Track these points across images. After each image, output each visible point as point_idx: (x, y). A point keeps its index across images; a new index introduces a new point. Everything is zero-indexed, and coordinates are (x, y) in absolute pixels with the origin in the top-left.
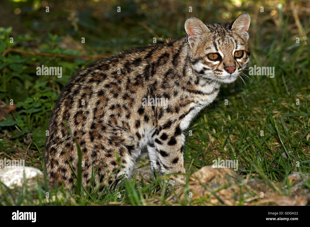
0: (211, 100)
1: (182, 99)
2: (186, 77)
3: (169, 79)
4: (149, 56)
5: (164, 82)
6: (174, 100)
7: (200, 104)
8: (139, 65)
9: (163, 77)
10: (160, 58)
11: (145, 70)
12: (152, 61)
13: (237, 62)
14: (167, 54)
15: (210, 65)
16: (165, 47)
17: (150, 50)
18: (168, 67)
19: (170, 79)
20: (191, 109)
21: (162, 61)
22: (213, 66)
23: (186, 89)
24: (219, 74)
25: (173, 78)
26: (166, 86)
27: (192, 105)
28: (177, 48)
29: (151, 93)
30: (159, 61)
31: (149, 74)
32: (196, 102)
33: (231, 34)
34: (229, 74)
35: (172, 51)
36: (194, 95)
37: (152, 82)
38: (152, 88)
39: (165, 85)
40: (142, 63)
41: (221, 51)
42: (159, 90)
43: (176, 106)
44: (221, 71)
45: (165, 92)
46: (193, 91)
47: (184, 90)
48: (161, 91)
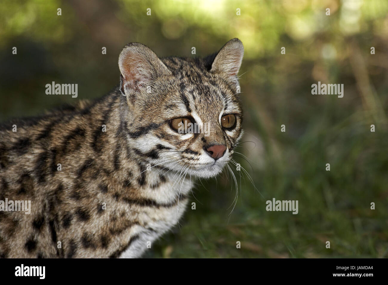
0: (173, 218)
1: (114, 219)
2: (120, 172)
3: (85, 180)
4: (46, 135)
5: (78, 186)
6: (98, 221)
7: (151, 229)
8: (26, 153)
9: (75, 177)
10: (69, 138)
11: (37, 161)
12: (53, 146)
13: (227, 137)
14: (81, 130)
15: (173, 141)
16: (77, 118)
17: (48, 123)
18: (84, 157)
19: (88, 180)
20: (134, 238)
21: (72, 145)
22: (179, 144)
23: (121, 198)
24: (192, 159)
25: (94, 177)
26: (82, 195)
27: (135, 230)
28: (99, 117)
29: (50, 210)
30: (66, 144)
31: (45, 170)
32: (142, 223)
33: (212, 79)
34: (212, 160)
35: (91, 124)
36: (138, 208)
37: (53, 188)
38: (51, 200)
39: (80, 191)
40: (33, 149)
41: (198, 113)
42: (68, 203)
43: (102, 234)
44: (196, 153)
45: (79, 206)
46: (137, 200)
47: (117, 200)
48: (72, 205)
